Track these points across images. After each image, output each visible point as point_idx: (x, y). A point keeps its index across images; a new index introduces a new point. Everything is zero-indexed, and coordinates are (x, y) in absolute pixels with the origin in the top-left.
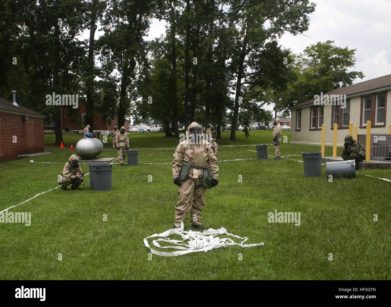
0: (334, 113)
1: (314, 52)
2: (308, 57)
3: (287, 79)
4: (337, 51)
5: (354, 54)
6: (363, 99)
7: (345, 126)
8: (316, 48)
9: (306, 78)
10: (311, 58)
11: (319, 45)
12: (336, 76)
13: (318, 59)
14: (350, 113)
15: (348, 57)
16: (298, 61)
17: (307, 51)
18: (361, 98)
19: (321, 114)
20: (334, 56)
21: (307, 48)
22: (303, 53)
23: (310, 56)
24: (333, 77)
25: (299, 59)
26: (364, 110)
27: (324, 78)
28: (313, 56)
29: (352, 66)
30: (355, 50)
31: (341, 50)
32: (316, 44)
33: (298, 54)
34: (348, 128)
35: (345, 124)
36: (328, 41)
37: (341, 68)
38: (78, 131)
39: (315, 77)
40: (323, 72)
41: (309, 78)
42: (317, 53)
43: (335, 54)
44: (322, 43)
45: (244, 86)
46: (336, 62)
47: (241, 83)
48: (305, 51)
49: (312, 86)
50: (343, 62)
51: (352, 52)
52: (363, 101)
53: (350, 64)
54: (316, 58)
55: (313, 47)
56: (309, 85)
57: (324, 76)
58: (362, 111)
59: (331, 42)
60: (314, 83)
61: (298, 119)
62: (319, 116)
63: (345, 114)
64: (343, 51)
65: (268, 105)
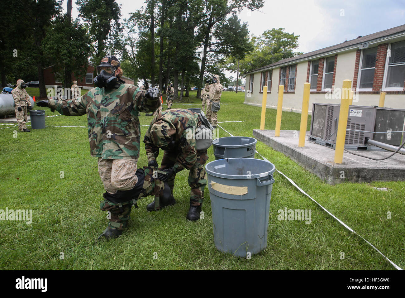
0: (281, 78)
1: (270, 36)
2: (265, 38)
3: (244, 48)
4: (286, 35)
5: (298, 39)
6: (310, 64)
7: (291, 90)
8: (271, 33)
9: (263, 54)
10: (267, 40)
11: (273, 30)
12: (285, 54)
13: (272, 41)
14: (296, 78)
15: (294, 41)
16: (258, 42)
17: (265, 34)
18: (308, 63)
19: (269, 79)
20: (284, 39)
21: (265, 32)
22: (262, 36)
23: (266, 38)
24: (282, 55)
25: (259, 40)
26: (310, 75)
27: (276, 54)
28: (269, 38)
29: (296, 48)
30: (299, 36)
31: (289, 35)
32: (271, 30)
33: (258, 37)
34: (294, 93)
35: (291, 89)
36: (280, 28)
37: (288, 49)
38: (82, 87)
39: (269, 54)
40: (275, 51)
41: (265, 54)
42: (272, 36)
43: (284, 38)
44: (276, 29)
45: (209, 54)
46: (285, 44)
47: (207, 51)
48: (263, 34)
49: (267, 60)
50: (289, 45)
51: (297, 37)
52: (310, 66)
53: (295, 46)
54: (271, 40)
55: (269, 32)
56: (265, 60)
57: (276, 53)
58: (309, 76)
59: (282, 29)
60: (269, 58)
61: (251, 83)
62: (268, 81)
63: (292, 79)
64: (291, 36)
65: (234, 73)
